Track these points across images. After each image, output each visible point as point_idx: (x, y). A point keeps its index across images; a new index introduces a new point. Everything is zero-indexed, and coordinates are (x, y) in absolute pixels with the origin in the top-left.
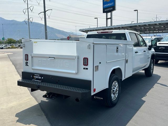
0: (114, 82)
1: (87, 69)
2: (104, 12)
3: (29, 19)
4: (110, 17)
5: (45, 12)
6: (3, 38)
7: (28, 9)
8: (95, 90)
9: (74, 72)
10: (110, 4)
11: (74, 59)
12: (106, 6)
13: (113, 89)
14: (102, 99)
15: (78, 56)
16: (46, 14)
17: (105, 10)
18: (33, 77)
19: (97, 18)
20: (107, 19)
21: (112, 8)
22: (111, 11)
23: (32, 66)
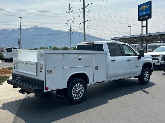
0: (76, 85)
1: (42, 72)
2: (139, 20)
3: (70, 29)
4: (146, 25)
5: (84, 22)
6: (49, 47)
7: (70, 20)
8: (47, 88)
9: (35, 74)
10: (146, 12)
11: (35, 65)
12: (141, 14)
13: (76, 90)
14: (61, 96)
15: (38, 62)
16: (85, 24)
17: (141, 18)
18: (17, 77)
19: (131, 27)
20: (143, 27)
21: (148, 16)
22: (146, 19)
23: (17, 69)
